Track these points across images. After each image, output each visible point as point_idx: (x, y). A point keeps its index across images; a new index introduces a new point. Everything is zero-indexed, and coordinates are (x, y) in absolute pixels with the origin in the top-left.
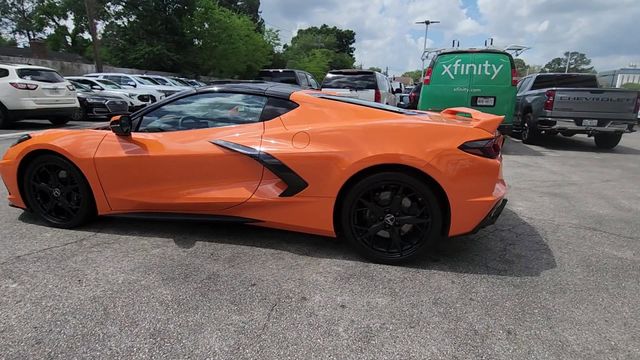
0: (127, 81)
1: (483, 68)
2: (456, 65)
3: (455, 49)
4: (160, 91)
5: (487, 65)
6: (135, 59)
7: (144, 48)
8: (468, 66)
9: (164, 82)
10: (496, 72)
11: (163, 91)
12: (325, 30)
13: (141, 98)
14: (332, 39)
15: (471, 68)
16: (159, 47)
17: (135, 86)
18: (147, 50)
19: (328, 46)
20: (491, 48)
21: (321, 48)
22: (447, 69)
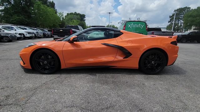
0: (12, 28)
1: (139, 26)
2: (132, 25)
3: (130, 20)
4: (26, 32)
5: (140, 25)
6: (12, 21)
7: (16, 17)
8: (135, 25)
9: (26, 29)
10: (142, 27)
11: (27, 32)
12: (76, 14)
13: (20, 34)
14: (78, 16)
15: (136, 25)
16: (22, 17)
17: (16, 30)
18: (17, 18)
19: (78, 19)
20: (139, 20)
21: (76, 19)
22: (130, 26)
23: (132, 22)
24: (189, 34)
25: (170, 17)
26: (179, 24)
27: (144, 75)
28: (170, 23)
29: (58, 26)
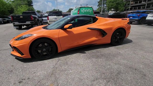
2: (84, 10)
3: (81, 6)
5: (89, 10)
8: (86, 10)
10: (91, 11)
15: (87, 10)
22: (82, 11)
23: (83, 8)
24: (113, 14)
25: (98, 2)
26: (104, 8)
27: (114, 47)
28: (98, 7)
29: (7, 11)
